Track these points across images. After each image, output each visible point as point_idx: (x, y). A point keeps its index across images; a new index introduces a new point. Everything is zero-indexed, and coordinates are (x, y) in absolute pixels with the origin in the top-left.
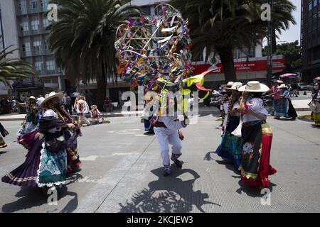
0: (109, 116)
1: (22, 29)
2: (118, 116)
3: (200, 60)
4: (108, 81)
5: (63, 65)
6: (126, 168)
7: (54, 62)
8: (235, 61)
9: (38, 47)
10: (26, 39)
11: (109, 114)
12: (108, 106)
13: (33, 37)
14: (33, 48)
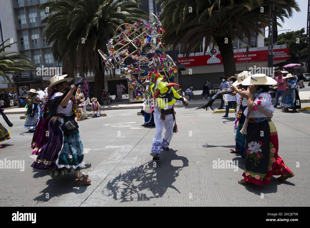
0: (107, 109)
1: (20, 22)
2: (115, 109)
3: (199, 51)
4: (106, 73)
5: (61, 58)
6: (117, 161)
7: (52, 55)
8: (235, 51)
9: (36, 40)
10: (24, 33)
11: (106, 107)
12: (105, 99)
13: (31, 30)
14: (31, 41)
